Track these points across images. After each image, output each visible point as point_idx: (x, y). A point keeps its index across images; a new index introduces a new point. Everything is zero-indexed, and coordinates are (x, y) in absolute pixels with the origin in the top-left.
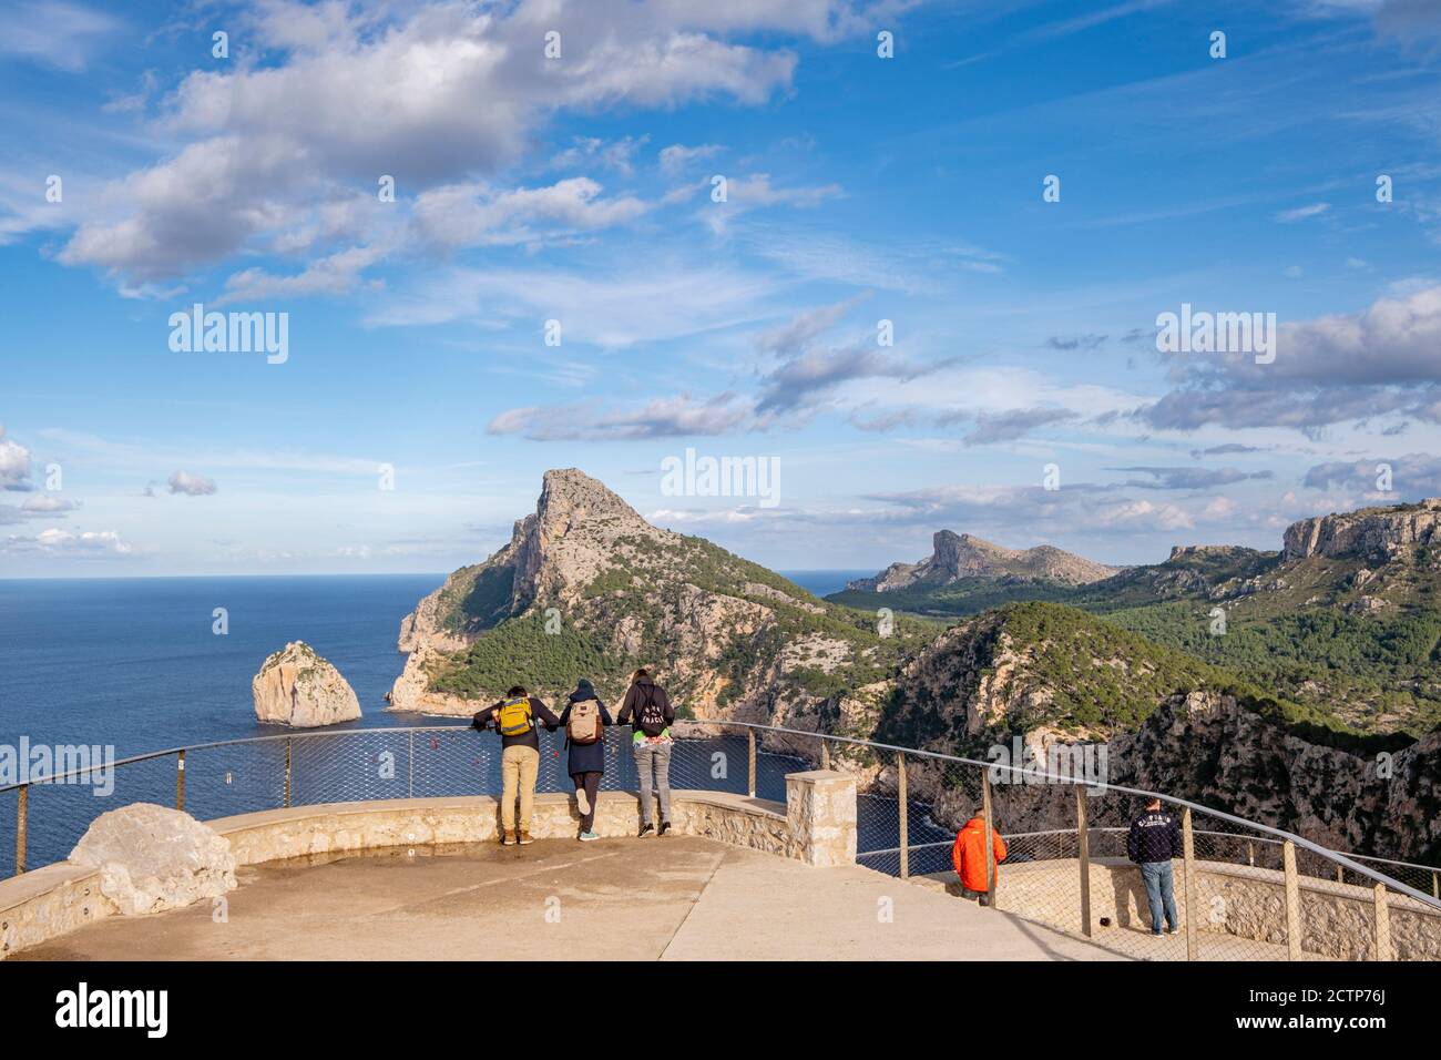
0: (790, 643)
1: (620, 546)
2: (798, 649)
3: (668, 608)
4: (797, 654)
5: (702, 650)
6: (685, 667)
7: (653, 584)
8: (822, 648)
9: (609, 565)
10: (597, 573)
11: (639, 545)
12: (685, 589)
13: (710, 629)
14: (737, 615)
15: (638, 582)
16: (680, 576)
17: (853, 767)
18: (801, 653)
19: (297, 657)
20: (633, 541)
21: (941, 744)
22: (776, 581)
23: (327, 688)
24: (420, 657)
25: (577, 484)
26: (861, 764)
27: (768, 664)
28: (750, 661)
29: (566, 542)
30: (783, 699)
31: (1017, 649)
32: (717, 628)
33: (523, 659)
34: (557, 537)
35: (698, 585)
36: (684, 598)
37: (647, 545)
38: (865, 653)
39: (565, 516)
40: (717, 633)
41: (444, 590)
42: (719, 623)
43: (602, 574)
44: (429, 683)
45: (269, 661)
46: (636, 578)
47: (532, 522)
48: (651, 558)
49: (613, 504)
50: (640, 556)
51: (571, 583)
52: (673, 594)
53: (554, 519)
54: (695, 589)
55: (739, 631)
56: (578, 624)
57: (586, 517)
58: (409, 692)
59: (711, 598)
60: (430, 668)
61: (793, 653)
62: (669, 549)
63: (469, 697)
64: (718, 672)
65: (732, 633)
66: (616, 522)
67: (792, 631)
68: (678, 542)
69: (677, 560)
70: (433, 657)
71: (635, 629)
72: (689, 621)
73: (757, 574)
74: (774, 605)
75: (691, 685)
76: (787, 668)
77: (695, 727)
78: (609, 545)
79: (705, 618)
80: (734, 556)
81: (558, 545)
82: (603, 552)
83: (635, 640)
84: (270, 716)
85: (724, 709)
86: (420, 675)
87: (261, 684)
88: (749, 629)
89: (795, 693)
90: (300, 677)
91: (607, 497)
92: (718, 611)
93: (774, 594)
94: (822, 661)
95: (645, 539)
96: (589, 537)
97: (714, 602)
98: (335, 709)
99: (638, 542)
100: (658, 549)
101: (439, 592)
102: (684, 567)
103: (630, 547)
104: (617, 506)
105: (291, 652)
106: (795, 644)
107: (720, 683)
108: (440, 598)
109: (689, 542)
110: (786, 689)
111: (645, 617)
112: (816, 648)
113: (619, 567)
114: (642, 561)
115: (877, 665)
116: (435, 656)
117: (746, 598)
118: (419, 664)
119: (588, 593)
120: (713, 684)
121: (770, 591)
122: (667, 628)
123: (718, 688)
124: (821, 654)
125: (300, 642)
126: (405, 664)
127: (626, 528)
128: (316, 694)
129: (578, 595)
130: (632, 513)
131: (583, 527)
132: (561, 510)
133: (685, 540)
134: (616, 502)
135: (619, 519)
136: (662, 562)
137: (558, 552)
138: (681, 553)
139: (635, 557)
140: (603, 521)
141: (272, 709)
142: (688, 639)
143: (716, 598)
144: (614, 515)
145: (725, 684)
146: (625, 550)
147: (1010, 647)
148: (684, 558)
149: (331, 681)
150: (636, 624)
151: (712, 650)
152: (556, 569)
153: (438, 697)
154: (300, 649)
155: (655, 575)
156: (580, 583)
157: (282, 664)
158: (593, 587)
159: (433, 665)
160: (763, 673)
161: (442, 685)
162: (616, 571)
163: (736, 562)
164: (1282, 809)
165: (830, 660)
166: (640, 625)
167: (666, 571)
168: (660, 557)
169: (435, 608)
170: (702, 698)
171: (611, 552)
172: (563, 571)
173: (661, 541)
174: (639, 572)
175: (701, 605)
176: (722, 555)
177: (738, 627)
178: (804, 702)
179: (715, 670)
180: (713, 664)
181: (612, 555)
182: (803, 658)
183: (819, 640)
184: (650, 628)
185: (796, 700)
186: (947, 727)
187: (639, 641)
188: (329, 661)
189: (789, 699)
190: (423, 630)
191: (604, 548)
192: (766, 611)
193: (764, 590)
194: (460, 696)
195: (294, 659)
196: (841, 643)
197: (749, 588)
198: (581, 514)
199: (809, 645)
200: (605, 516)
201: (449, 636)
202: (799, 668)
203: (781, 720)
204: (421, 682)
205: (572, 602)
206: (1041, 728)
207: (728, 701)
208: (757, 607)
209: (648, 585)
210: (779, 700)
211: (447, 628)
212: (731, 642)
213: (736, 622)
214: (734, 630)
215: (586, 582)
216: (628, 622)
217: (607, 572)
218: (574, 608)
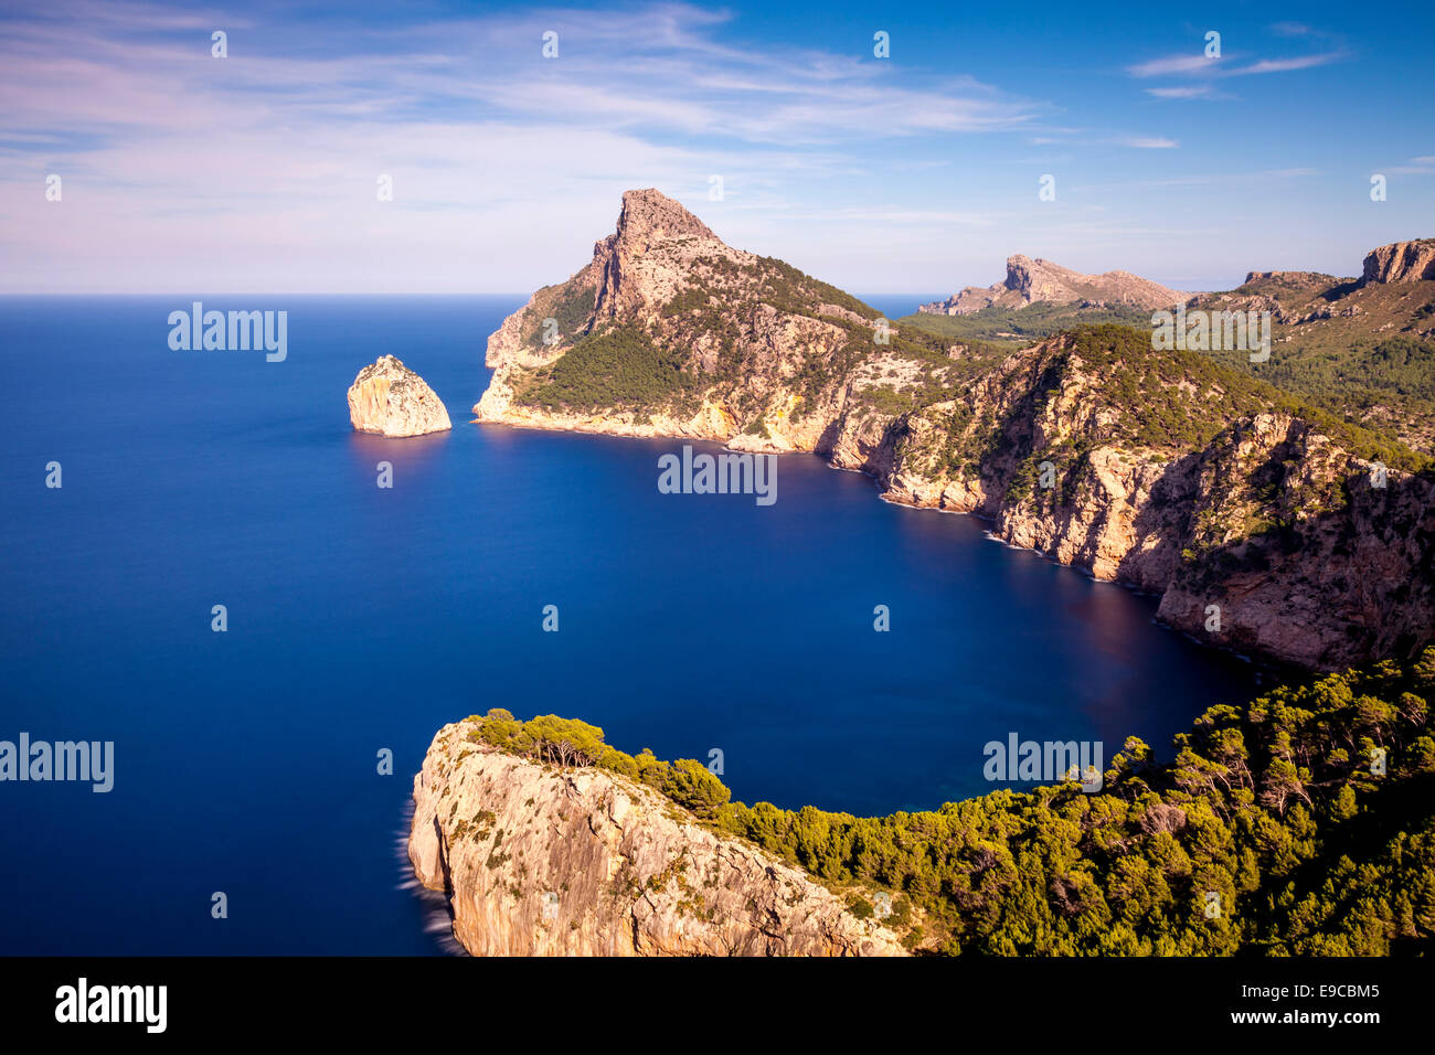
0: (862, 362)
1: (698, 267)
2: (869, 368)
3: (743, 329)
4: (868, 373)
5: (776, 368)
6: (759, 385)
7: (729, 304)
8: (893, 368)
9: (686, 285)
10: (675, 293)
11: (716, 266)
12: (760, 309)
13: (783, 348)
14: (810, 335)
15: (714, 301)
16: (756, 297)
17: (919, 482)
18: (872, 372)
19: (387, 370)
20: (710, 262)
21: (1005, 461)
22: (849, 303)
23: (417, 400)
24: (506, 373)
25: (655, 204)
26: (927, 479)
27: (840, 383)
28: (822, 380)
29: (644, 262)
30: (853, 416)
31: (1085, 370)
32: (791, 347)
33: (603, 375)
34: (636, 257)
35: (773, 305)
36: (759, 317)
37: (724, 266)
38: (934, 374)
39: (643, 237)
40: (790, 351)
41: (528, 309)
42: (793, 343)
43: (680, 293)
44: (515, 397)
45: (362, 373)
46: (712, 298)
47: (612, 243)
48: (727, 279)
49: (691, 225)
50: (717, 276)
51: (650, 303)
52: (749, 312)
53: (633, 240)
54: (771, 310)
55: (812, 351)
56: (656, 342)
57: (664, 238)
58: (495, 407)
59: (785, 318)
60: (515, 383)
61: (864, 372)
62: (748, 270)
63: (553, 411)
64: (792, 390)
65: (805, 355)
66: (694, 243)
67: (865, 351)
68: (754, 262)
69: (753, 280)
70: (518, 372)
71: (712, 347)
72: (764, 340)
73: (831, 294)
74: (846, 325)
75: (765, 402)
76: (858, 386)
77: (768, 442)
78: (687, 266)
79: (778, 337)
80: (809, 278)
81: (637, 265)
82: (680, 272)
83: (712, 357)
84: (366, 426)
85: (796, 426)
86: (505, 389)
87: (355, 394)
88: (821, 349)
89: (865, 411)
90: (392, 389)
91: (684, 217)
92: (792, 331)
93: (847, 315)
94: (892, 380)
95: (723, 259)
96: (667, 257)
97: (788, 321)
98: (426, 420)
99: (715, 262)
100: (735, 269)
101: (524, 310)
102: (760, 288)
103: (708, 268)
104: (695, 228)
105: (382, 366)
106: (866, 364)
107: (793, 400)
108: (525, 317)
109: (765, 263)
110: (856, 406)
111: (722, 336)
112: (886, 368)
113: (696, 287)
114: (719, 281)
115: (946, 386)
116: (520, 371)
117: (820, 318)
118: (504, 378)
119: (666, 311)
120: (786, 402)
121: (843, 311)
122: (742, 347)
123: (792, 405)
124: (892, 374)
125: (391, 356)
126: (491, 379)
127: (704, 248)
128: (407, 405)
129: (656, 314)
130: (708, 234)
131: (661, 247)
132: (639, 230)
133: (761, 261)
134: (694, 223)
135: (696, 239)
136: (738, 282)
137: (636, 272)
138: (757, 274)
139: (712, 278)
140: (680, 242)
141: (367, 419)
142: (762, 356)
143: (790, 318)
144: (691, 236)
145: (796, 401)
146: (703, 270)
147: (1080, 369)
148: (760, 279)
149: (421, 393)
150: (713, 342)
151: (786, 369)
152: (635, 289)
153: (525, 410)
154: (391, 363)
155: (732, 294)
156: (659, 302)
157: (375, 377)
158: (671, 306)
159: (518, 380)
160: (835, 392)
161: (526, 399)
162: (692, 290)
163: (812, 284)
164: (1341, 529)
165: (900, 379)
166: (716, 344)
167: (742, 292)
168: (737, 277)
169: (520, 326)
170: (775, 415)
171: (689, 272)
172: (642, 291)
173: (738, 262)
174: (717, 293)
175: (776, 324)
176: (796, 276)
177: (811, 346)
178: (873, 420)
179: (788, 388)
180: (786, 382)
181: (689, 275)
182: (874, 378)
183: (889, 360)
184: (726, 348)
185: (866, 417)
186: (1012, 445)
187: (715, 358)
188: (418, 375)
189: (859, 416)
190: (509, 347)
191: (682, 268)
192: (838, 331)
193: (838, 310)
194: (545, 410)
195: (385, 372)
196: (911, 364)
197: (823, 308)
198: (659, 235)
199: (880, 365)
200: (683, 237)
201: (533, 353)
202: (871, 387)
203: (851, 436)
204: (507, 395)
205: (650, 320)
206: (1106, 448)
207: (801, 417)
208: (830, 328)
209: (723, 304)
210: (849, 418)
211: (532, 345)
212: (804, 361)
213: (810, 342)
214: (807, 350)
215: (664, 301)
216: (704, 341)
217: (684, 292)
218: (652, 326)
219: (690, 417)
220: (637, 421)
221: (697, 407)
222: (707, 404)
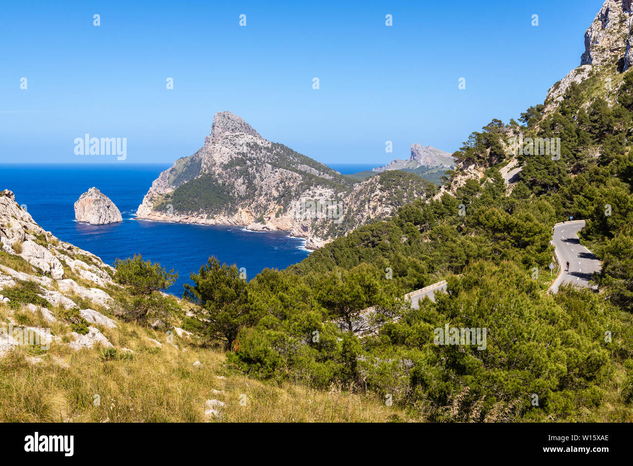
0: (308, 190)
1: (243, 147)
2: (310, 192)
3: (258, 175)
4: (310, 194)
5: (271, 193)
6: (263, 201)
8: (321, 192)
9: (236, 155)
10: (230, 159)
11: (252, 147)
12: (266, 166)
14: (286, 178)
18: (312, 194)
20: (249, 145)
23: (106, 208)
24: (151, 196)
25: (229, 118)
27: (298, 199)
28: (290, 198)
29: (217, 145)
32: (277, 184)
33: (195, 197)
34: (213, 142)
35: (271, 164)
36: (264, 170)
37: (256, 147)
39: (222, 134)
40: (277, 186)
41: (172, 168)
42: (279, 181)
43: (232, 159)
44: (154, 207)
45: (82, 196)
46: (247, 162)
48: (257, 153)
50: (252, 152)
51: (218, 163)
53: (218, 135)
54: (270, 166)
55: (287, 185)
56: (220, 182)
57: (229, 134)
58: (145, 212)
59: (275, 170)
60: (155, 201)
61: (308, 194)
62: (267, 149)
64: (277, 203)
65: (284, 187)
67: (310, 185)
68: (270, 146)
69: (269, 154)
70: (156, 196)
71: (244, 183)
74: (303, 173)
75: (265, 208)
77: (265, 226)
81: (214, 146)
82: (234, 150)
83: (243, 188)
84: (82, 220)
85: (278, 219)
86: (150, 204)
87: (78, 206)
88: (291, 184)
90: (94, 203)
91: (243, 125)
92: (278, 176)
96: (229, 143)
97: (276, 172)
98: (110, 217)
99: (251, 145)
101: (170, 169)
103: (248, 148)
105: (90, 192)
106: (310, 190)
107: (277, 207)
108: (171, 172)
109: (275, 146)
111: (248, 179)
112: (318, 192)
113: (241, 157)
114: (252, 154)
118: (149, 198)
119: (225, 167)
120: (274, 208)
121: (309, 168)
122: (257, 183)
123: (277, 210)
124: (321, 195)
125: (94, 188)
126: (143, 199)
127: (246, 138)
128: (101, 210)
129: (220, 169)
131: (227, 138)
132: (220, 130)
133: (273, 144)
134: (247, 127)
135: (243, 135)
136: (262, 155)
137: (213, 149)
138: (271, 150)
139: (250, 153)
140: (235, 135)
141: (82, 217)
142: (265, 188)
143: (277, 170)
144: (241, 133)
145: (279, 208)
148: (272, 153)
149: (108, 205)
150: (244, 181)
151: (275, 193)
152: (212, 157)
153: (158, 213)
154: (94, 191)
156: (222, 163)
157: (87, 197)
158: (228, 165)
159: (156, 199)
161: (159, 208)
162: (238, 158)
163: (297, 155)
165: (324, 197)
166: (246, 182)
168: (261, 152)
169: (168, 176)
170: (269, 214)
172: (215, 158)
173: (262, 145)
174: (250, 159)
175: (271, 173)
177: (287, 183)
179: (276, 202)
180: (275, 199)
181: (238, 151)
182: (313, 197)
183: (320, 189)
184: (250, 184)
187: (245, 188)
188: (107, 196)
191: (235, 148)
192: (300, 176)
193: (307, 168)
194: (167, 213)
195: (92, 195)
196: (330, 190)
197: (299, 167)
198: (226, 132)
199: (316, 191)
200: (238, 133)
204: (150, 206)
205: (218, 172)
207: (280, 215)
208: (295, 174)
209: (253, 164)
212: (283, 189)
213: (286, 181)
214: (285, 184)
215: (224, 163)
216: (240, 180)
217: (234, 159)
218: (218, 174)
219: (232, 215)
220: (208, 218)
221: (236, 211)
222: (240, 209)
